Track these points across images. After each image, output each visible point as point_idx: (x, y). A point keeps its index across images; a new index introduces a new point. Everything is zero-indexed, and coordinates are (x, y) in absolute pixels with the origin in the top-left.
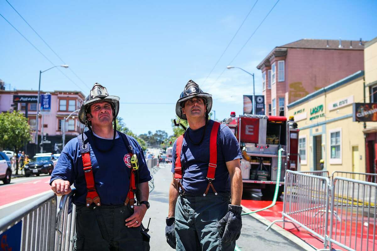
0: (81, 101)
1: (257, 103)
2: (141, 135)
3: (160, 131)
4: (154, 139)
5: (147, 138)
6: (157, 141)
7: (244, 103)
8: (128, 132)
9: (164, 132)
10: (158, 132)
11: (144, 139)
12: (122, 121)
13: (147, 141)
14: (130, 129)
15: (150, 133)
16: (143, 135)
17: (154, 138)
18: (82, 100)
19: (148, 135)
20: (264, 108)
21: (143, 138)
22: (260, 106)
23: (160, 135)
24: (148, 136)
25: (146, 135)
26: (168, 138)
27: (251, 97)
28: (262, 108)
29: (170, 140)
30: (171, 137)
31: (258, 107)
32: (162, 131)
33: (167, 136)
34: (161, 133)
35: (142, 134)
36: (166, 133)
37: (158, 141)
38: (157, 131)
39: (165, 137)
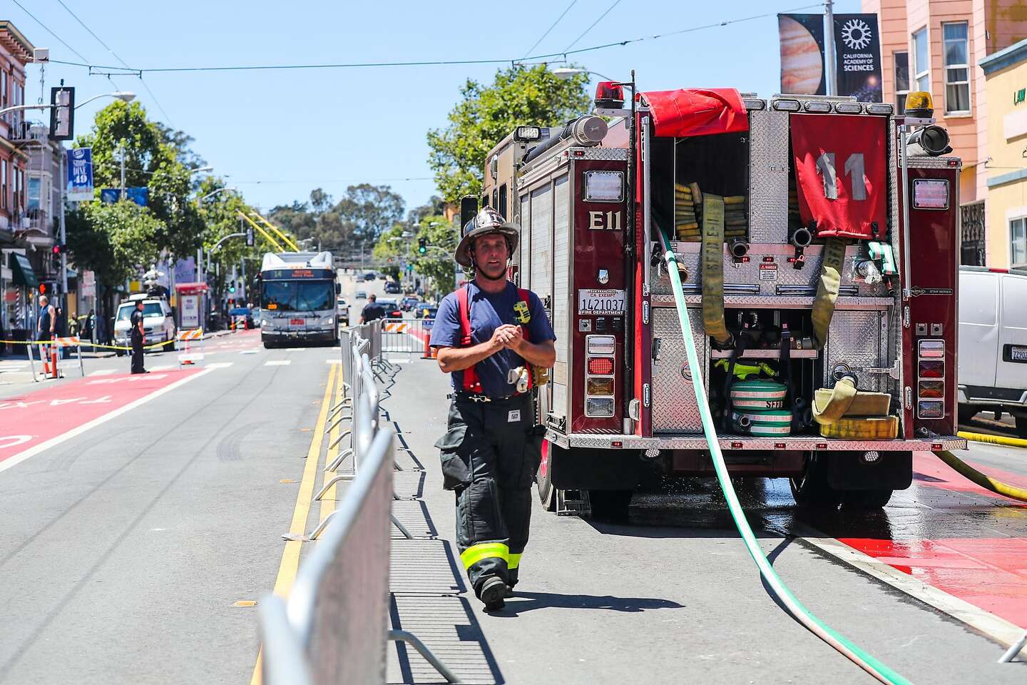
0: (12, 66)
1: (842, 49)
2: (279, 209)
3: (365, 188)
4: (338, 228)
5: (309, 222)
6: (353, 237)
7: (785, 52)
8: (223, 199)
9: (385, 193)
10: (359, 192)
11: (294, 229)
12: (189, 146)
13: (307, 236)
14: (229, 186)
15: (318, 197)
16: (286, 208)
17: (338, 220)
18: (14, 61)
19: (311, 209)
20: (877, 72)
21: (286, 223)
22: (856, 64)
23: (369, 207)
24: (313, 215)
25: (302, 209)
26: (405, 218)
27: (813, 24)
28: (868, 73)
29: (417, 230)
30: (423, 213)
31: (847, 69)
32: (375, 189)
33: (402, 210)
34: (372, 197)
35: (283, 205)
36: (396, 198)
37: (357, 233)
38: (351, 189)
39: (388, 214)
